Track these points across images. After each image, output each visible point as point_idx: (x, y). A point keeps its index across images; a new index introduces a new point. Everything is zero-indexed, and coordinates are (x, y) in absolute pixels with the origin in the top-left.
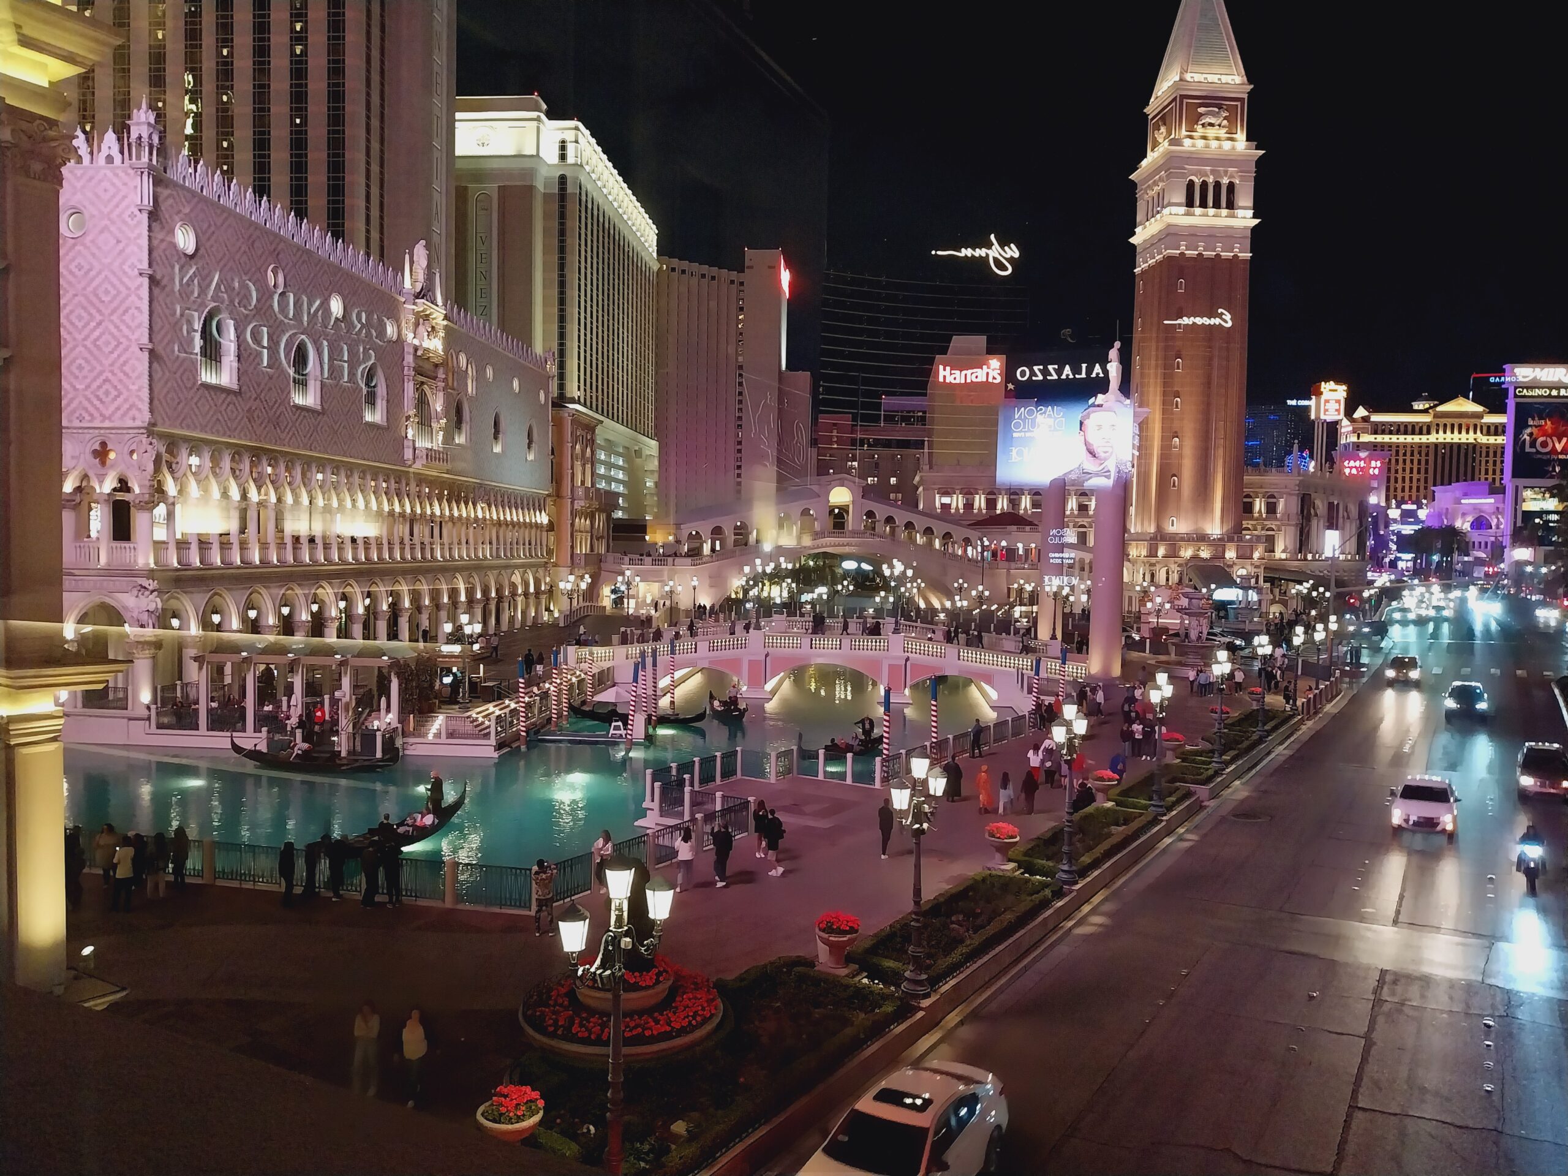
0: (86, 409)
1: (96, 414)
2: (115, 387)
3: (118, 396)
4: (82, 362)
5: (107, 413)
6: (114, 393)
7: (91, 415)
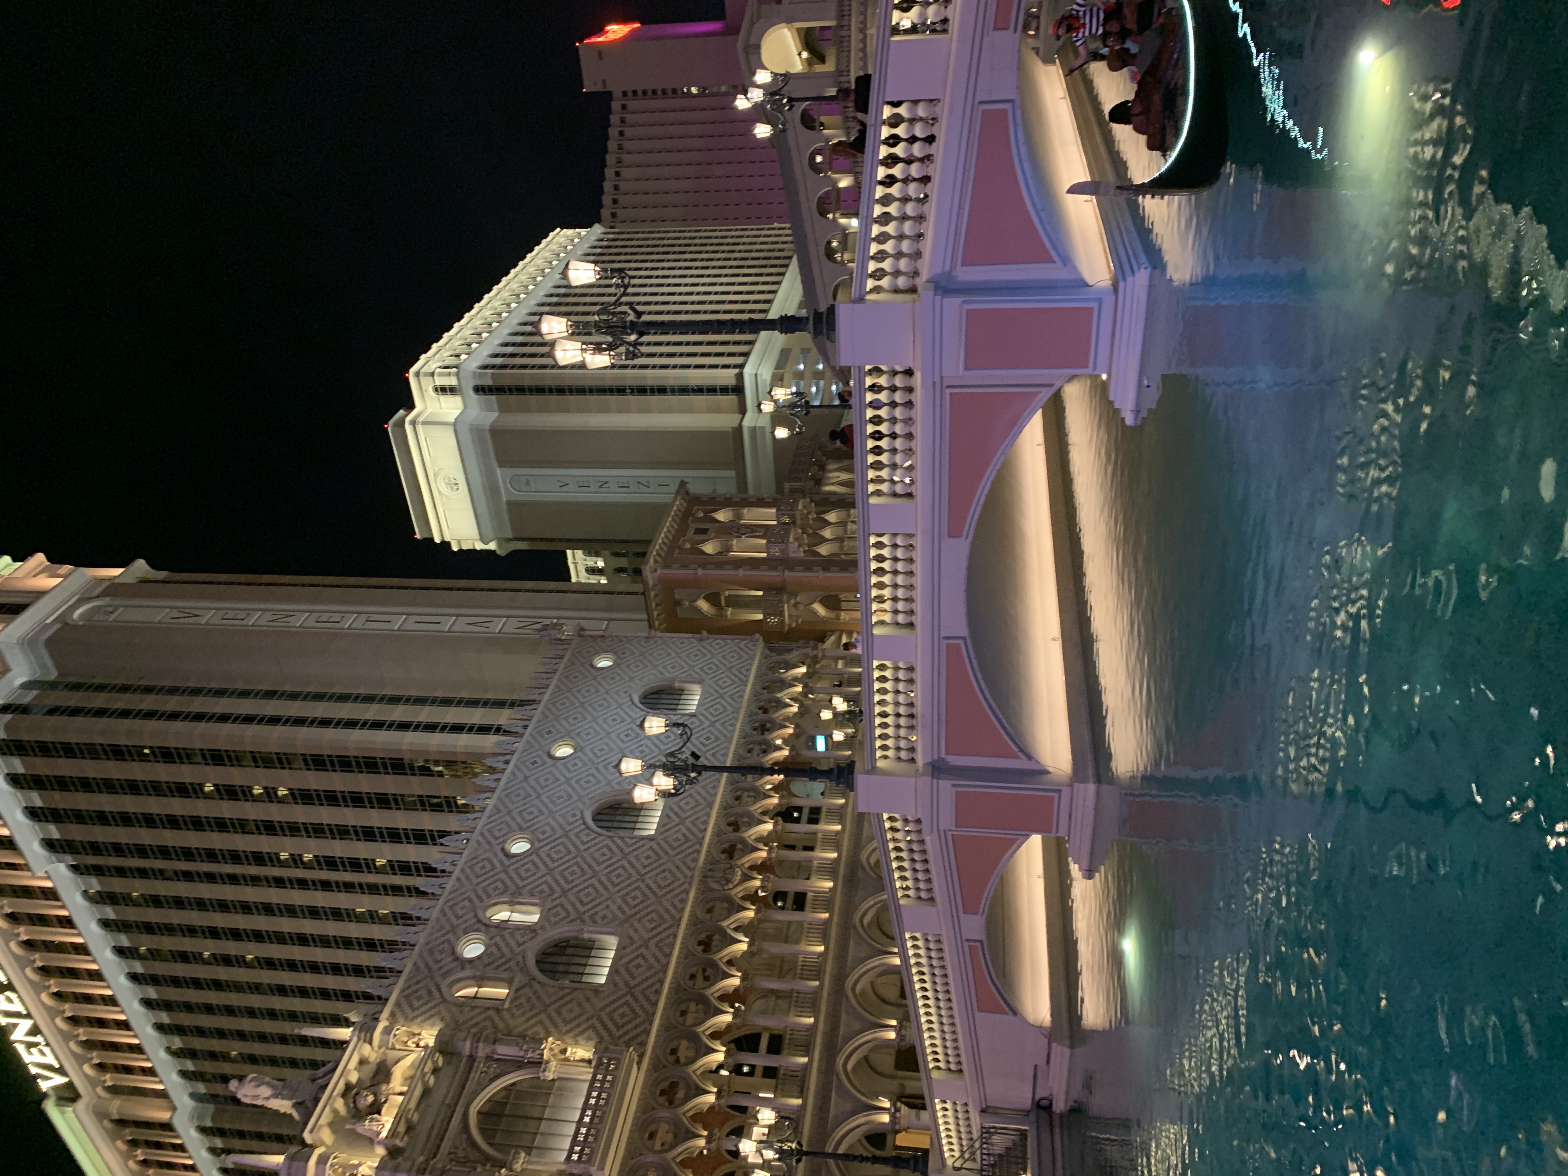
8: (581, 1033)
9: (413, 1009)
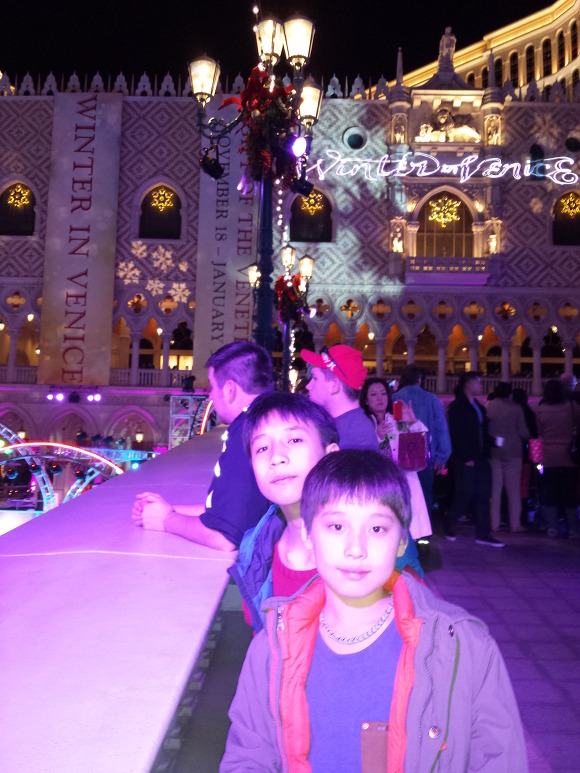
8: (510, 240)
9: (517, 121)
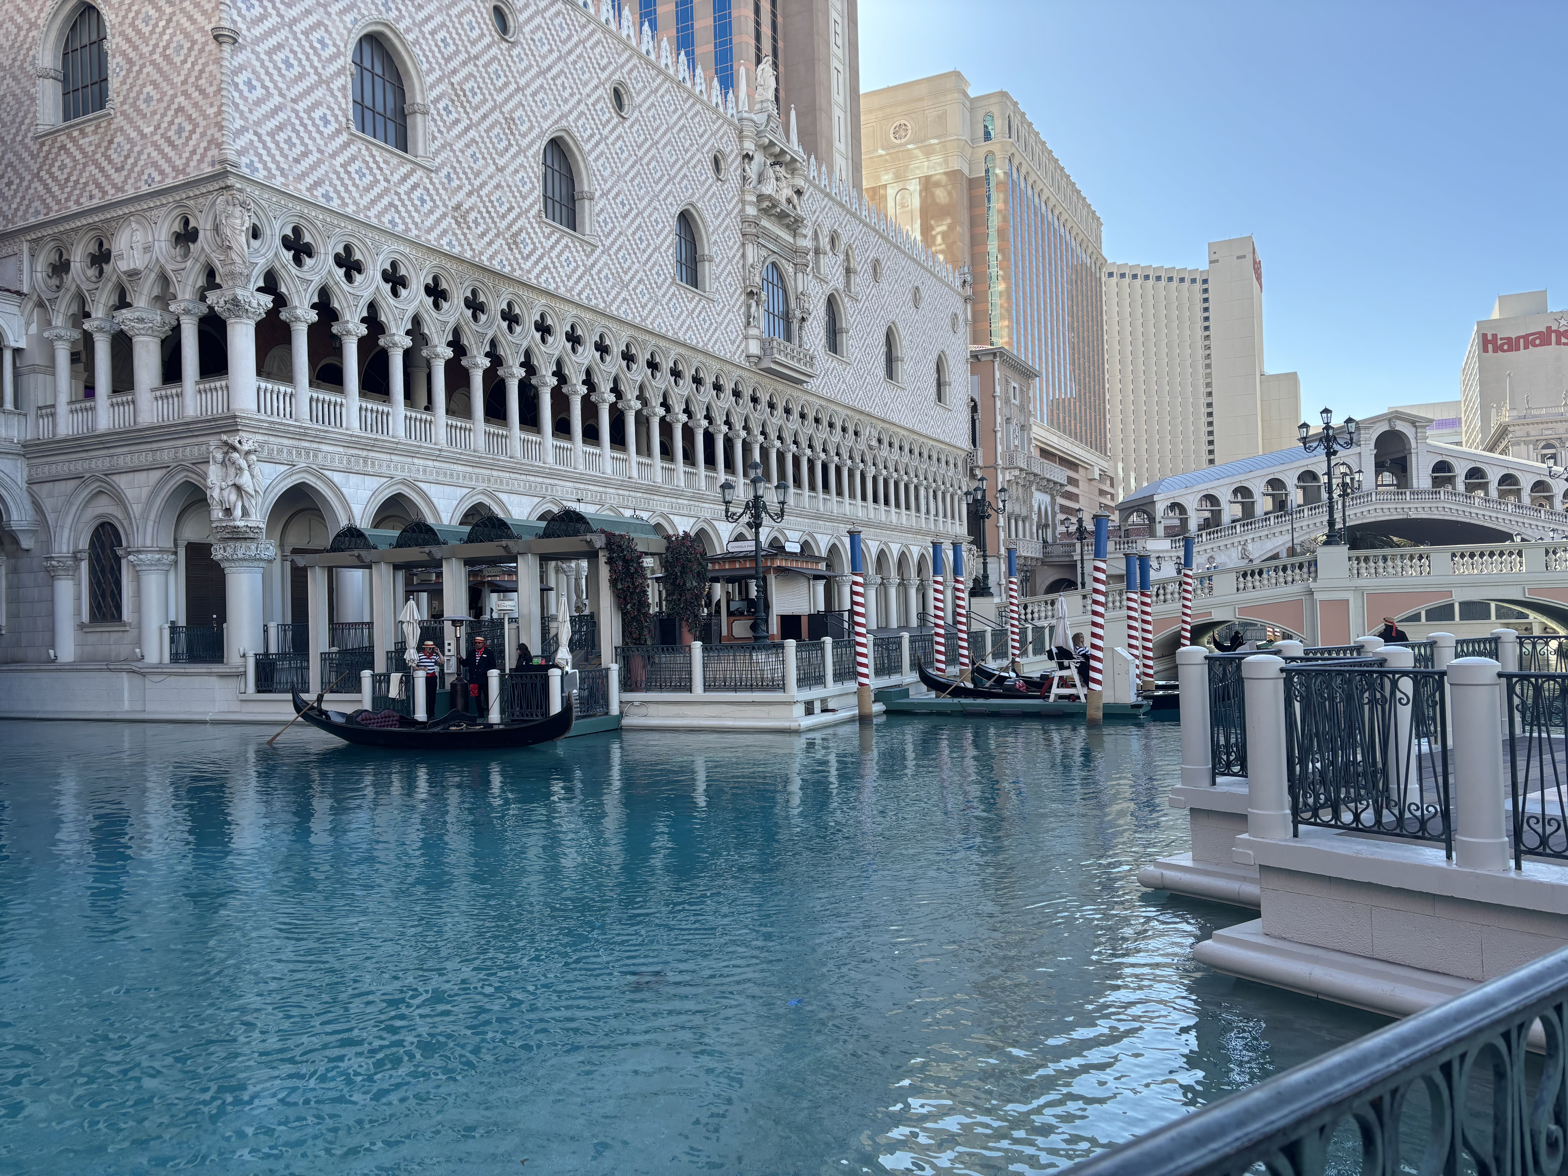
0: (155, 165)
1: (168, 170)
2: (189, 118)
3: (193, 132)
4: (149, 89)
5: (179, 163)
6: (189, 127)
7: (162, 173)
